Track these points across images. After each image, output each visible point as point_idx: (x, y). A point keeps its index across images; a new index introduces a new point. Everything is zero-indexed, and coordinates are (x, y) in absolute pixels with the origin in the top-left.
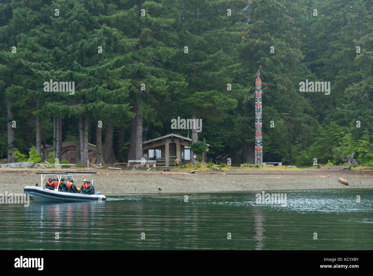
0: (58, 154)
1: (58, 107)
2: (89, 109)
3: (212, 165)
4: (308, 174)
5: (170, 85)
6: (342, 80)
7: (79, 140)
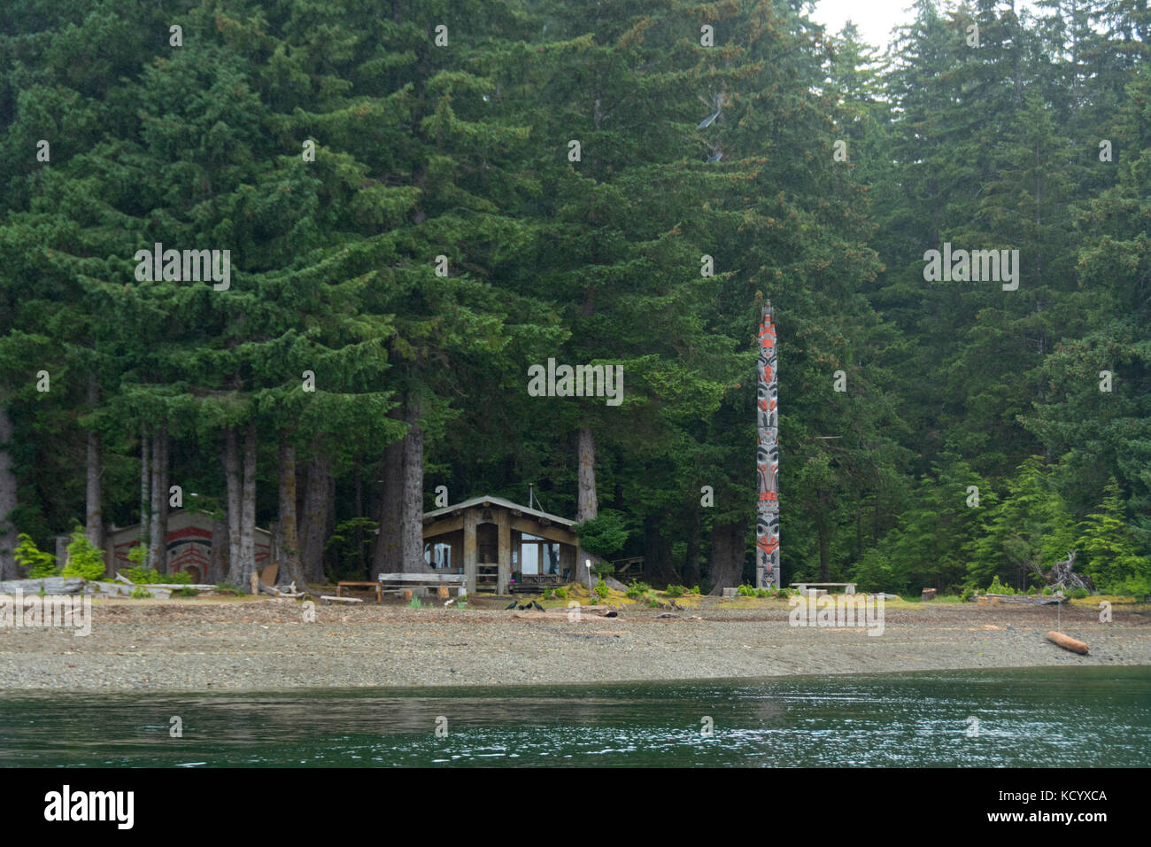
0: (157, 552)
1: (164, 401)
2: (262, 408)
3: (642, 591)
4: (942, 619)
5: (516, 336)
6: (987, 339)
7: (227, 509)
